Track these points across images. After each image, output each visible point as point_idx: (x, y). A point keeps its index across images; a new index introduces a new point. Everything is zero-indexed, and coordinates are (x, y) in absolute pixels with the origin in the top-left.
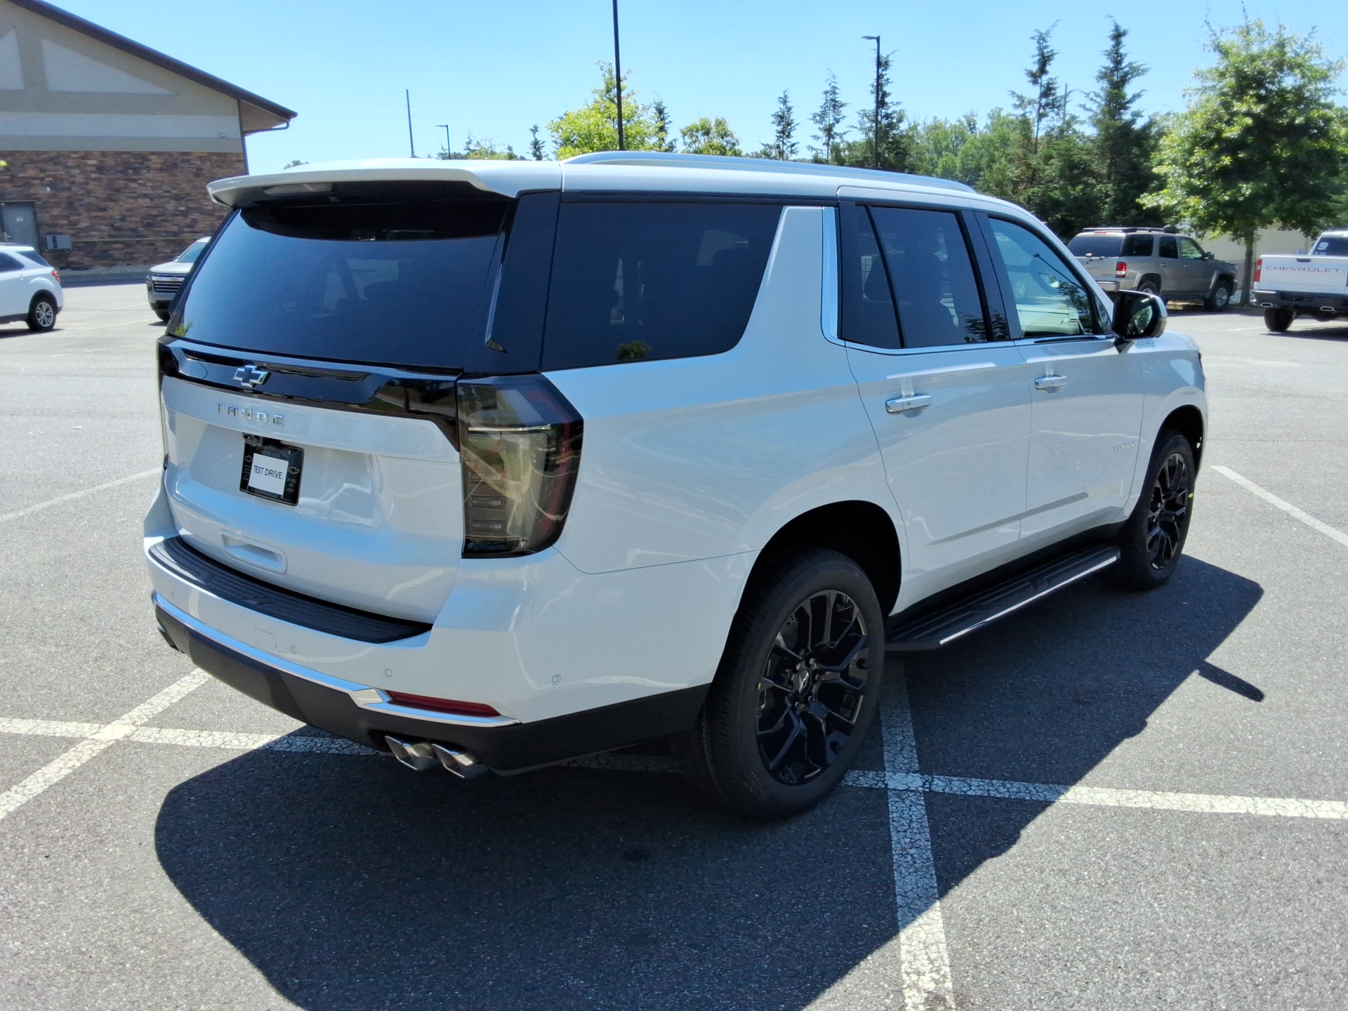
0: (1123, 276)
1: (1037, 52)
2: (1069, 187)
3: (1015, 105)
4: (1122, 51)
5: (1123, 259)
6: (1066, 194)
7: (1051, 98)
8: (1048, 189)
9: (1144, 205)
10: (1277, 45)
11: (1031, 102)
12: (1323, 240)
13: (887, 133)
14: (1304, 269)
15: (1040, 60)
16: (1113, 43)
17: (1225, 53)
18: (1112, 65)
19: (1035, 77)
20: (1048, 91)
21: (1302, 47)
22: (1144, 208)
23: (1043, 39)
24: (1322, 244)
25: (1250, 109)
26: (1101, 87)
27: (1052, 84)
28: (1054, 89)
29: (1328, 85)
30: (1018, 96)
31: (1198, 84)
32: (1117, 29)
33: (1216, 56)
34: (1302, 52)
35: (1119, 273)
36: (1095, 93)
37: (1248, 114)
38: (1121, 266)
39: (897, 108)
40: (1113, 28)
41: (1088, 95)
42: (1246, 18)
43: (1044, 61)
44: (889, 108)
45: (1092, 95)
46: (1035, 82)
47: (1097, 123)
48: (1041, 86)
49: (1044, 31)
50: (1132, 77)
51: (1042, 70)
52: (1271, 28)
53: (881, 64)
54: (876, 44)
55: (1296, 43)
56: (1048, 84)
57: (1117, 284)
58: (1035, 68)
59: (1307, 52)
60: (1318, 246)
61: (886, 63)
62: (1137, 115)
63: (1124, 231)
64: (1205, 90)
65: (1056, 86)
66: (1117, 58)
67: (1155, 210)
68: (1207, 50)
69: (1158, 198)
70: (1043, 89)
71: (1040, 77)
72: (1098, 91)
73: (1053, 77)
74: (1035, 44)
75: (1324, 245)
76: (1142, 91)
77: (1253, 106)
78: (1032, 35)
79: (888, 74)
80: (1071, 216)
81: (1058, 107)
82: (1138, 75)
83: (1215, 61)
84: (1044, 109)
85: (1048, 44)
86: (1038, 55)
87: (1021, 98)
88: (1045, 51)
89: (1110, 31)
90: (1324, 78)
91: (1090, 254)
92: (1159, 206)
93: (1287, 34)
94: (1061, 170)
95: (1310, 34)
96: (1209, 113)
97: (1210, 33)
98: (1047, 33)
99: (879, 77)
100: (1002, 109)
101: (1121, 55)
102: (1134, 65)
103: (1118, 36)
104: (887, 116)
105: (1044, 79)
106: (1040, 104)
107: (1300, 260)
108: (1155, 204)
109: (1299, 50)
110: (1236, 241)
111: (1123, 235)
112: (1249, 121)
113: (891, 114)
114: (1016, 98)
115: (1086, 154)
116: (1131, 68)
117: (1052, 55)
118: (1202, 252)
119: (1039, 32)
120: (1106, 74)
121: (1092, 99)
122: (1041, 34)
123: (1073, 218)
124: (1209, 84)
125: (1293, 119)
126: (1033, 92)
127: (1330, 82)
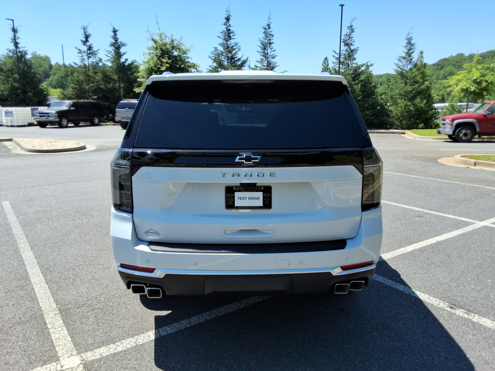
1: (83, 34)
2: (107, 84)
3: (78, 52)
4: (117, 37)
6: (106, 86)
7: (91, 51)
8: (98, 85)
9: (136, 91)
10: (171, 41)
11: (84, 52)
13: (21, 59)
15: (85, 36)
16: (113, 34)
17: (155, 42)
18: (114, 42)
19: (85, 42)
20: (90, 48)
21: (179, 42)
22: (136, 93)
23: (85, 29)
25: (167, 61)
26: (112, 49)
27: (91, 46)
28: (92, 48)
29: (187, 56)
30: (78, 49)
31: (148, 51)
32: (114, 28)
33: (153, 42)
34: (179, 44)
36: (109, 51)
37: (167, 63)
39: (24, 49)
40: (113, 28)
41: (107, 51)
42: (160, 31)
43: (87, 37)
44: (20, 49)
45: (108, 52)
46: (85, 45)
47: (112, 62)
48: (87, 46)
49: (85, 26)
50: (122, 46)
51: (87, 41)
52: (169, 35)
53: (15, 31)
54: (12, 22)
55: (177, 41)
56: (90, 46)
58: (84, 39)
59: (180, 44)
61: (16, 30)
62: (127, 60)
64: (150, 54)
65: (92, 47)
66: (116, 40)
68: (149, 40)
69: (140, 89)
70: (88, 48)
71: (86, 43)
72: (111, 50)
73: (91, 43)
74: (82, 31)
76: (126, 52)
77: (168, 61)
78: (81, 27)
79: (18, 35)
80: (108, 95)
81: (95, 55)
82: (124, 46)
83: (152, 44)
84: (89, 55)
85: (87, 31)
86: (84, 35)
87: (80, 50)
88: (87, 33)
89: (112, 29)
90: (185, 53)
91: (127, 109)
93: (174, 38)
94: (103, 78)
95: (181, 38)
96: (155, 62)
97: (150, 34)
98: (87, 27)
99: (15, 36)
100: (36, 52)
101: (117, 38)
102: (122, 42)
103: (115, 31)
104: (20, 52)
105: (88, 44)
106: (88, 53)
108: (139, 91)
109: (178, 43)
111: (136, 102)
112: (168, 65)
113: (22, 51)
114: (78, 50)
115: (111, 73)
116: (121, 43)
117: (90, 35)
119: (83, 26)
120: (113, 44)
121: (109, 53)
122: (84, 27)
123: (109, 95)
124: (152, 51)
125: (181, 66)
126: (85, 48)
127: (187, 54)
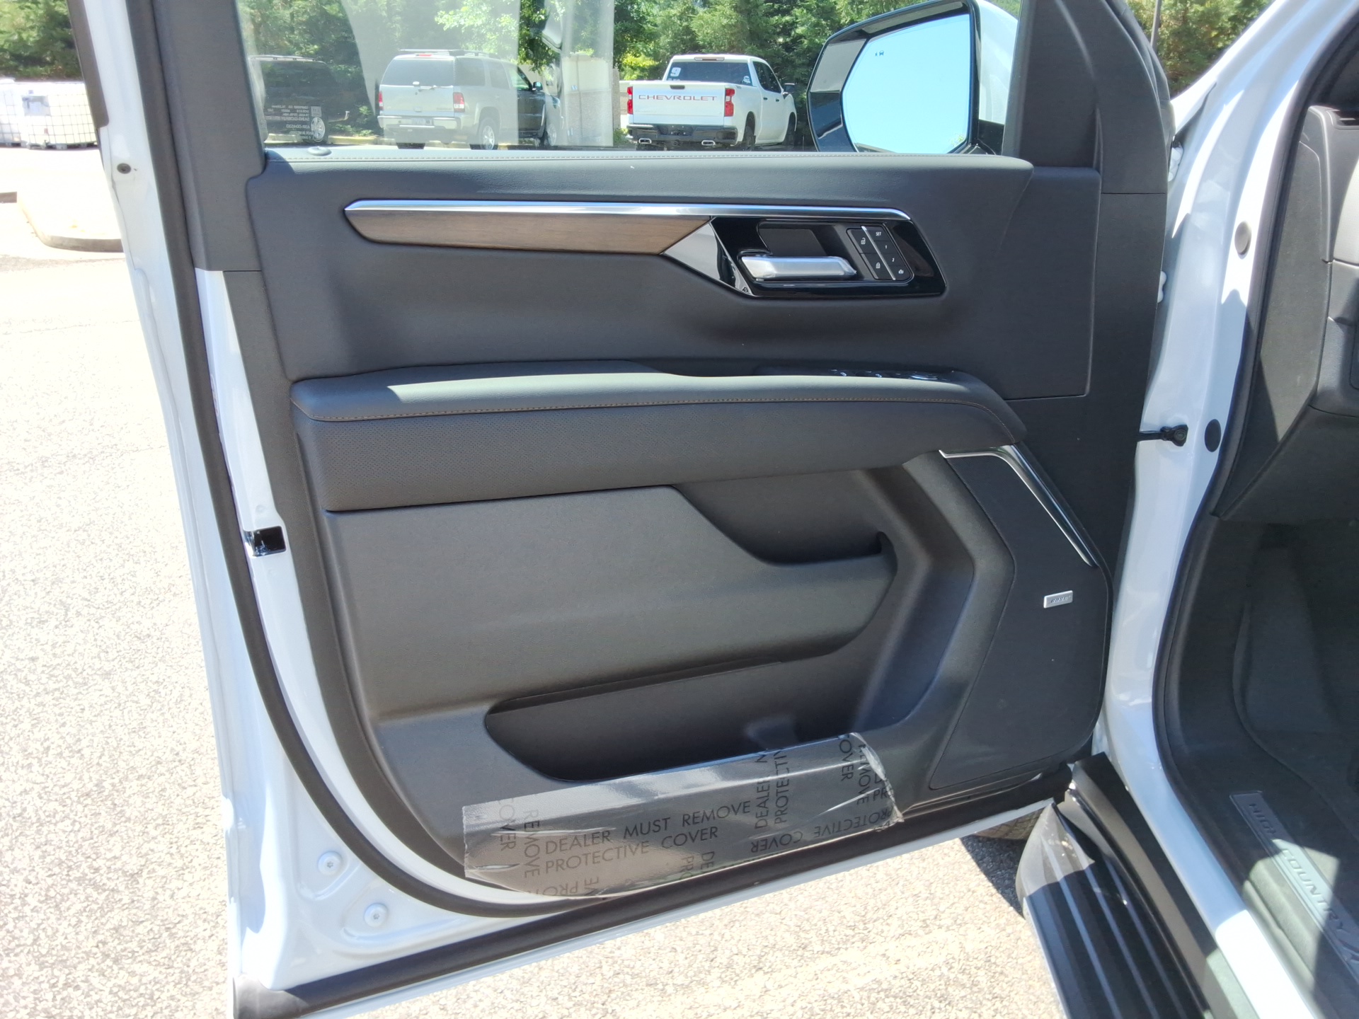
0: (463, 111)
5: (459, 89)
9: (443, 25)
12: (675, 65)
14: (679, 98)
22: (445, 29)
24: (674, 69)
35: (457, 106)
38: (458, 98)
57: (458, 119)
60: (670, 72)
63: (451, 54)
67: (456, 30)
69: (457, 17)
75: (677, 71)
91: (417, 83)
92: (461, 26)
107: (673, 87)
108: (456, 24)
110: (536, 71)
111: (452, 59)
118: (529, 84)
